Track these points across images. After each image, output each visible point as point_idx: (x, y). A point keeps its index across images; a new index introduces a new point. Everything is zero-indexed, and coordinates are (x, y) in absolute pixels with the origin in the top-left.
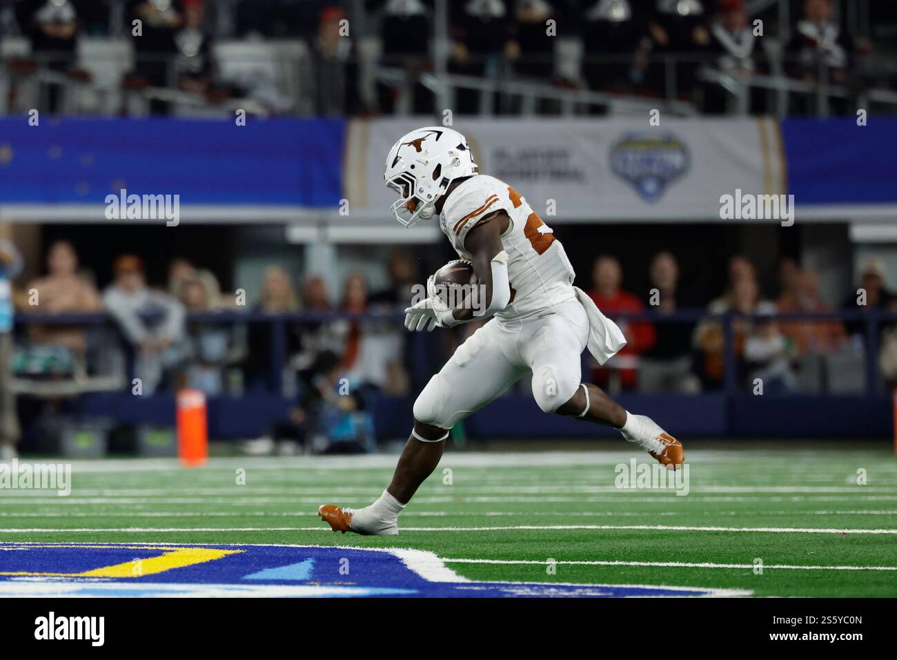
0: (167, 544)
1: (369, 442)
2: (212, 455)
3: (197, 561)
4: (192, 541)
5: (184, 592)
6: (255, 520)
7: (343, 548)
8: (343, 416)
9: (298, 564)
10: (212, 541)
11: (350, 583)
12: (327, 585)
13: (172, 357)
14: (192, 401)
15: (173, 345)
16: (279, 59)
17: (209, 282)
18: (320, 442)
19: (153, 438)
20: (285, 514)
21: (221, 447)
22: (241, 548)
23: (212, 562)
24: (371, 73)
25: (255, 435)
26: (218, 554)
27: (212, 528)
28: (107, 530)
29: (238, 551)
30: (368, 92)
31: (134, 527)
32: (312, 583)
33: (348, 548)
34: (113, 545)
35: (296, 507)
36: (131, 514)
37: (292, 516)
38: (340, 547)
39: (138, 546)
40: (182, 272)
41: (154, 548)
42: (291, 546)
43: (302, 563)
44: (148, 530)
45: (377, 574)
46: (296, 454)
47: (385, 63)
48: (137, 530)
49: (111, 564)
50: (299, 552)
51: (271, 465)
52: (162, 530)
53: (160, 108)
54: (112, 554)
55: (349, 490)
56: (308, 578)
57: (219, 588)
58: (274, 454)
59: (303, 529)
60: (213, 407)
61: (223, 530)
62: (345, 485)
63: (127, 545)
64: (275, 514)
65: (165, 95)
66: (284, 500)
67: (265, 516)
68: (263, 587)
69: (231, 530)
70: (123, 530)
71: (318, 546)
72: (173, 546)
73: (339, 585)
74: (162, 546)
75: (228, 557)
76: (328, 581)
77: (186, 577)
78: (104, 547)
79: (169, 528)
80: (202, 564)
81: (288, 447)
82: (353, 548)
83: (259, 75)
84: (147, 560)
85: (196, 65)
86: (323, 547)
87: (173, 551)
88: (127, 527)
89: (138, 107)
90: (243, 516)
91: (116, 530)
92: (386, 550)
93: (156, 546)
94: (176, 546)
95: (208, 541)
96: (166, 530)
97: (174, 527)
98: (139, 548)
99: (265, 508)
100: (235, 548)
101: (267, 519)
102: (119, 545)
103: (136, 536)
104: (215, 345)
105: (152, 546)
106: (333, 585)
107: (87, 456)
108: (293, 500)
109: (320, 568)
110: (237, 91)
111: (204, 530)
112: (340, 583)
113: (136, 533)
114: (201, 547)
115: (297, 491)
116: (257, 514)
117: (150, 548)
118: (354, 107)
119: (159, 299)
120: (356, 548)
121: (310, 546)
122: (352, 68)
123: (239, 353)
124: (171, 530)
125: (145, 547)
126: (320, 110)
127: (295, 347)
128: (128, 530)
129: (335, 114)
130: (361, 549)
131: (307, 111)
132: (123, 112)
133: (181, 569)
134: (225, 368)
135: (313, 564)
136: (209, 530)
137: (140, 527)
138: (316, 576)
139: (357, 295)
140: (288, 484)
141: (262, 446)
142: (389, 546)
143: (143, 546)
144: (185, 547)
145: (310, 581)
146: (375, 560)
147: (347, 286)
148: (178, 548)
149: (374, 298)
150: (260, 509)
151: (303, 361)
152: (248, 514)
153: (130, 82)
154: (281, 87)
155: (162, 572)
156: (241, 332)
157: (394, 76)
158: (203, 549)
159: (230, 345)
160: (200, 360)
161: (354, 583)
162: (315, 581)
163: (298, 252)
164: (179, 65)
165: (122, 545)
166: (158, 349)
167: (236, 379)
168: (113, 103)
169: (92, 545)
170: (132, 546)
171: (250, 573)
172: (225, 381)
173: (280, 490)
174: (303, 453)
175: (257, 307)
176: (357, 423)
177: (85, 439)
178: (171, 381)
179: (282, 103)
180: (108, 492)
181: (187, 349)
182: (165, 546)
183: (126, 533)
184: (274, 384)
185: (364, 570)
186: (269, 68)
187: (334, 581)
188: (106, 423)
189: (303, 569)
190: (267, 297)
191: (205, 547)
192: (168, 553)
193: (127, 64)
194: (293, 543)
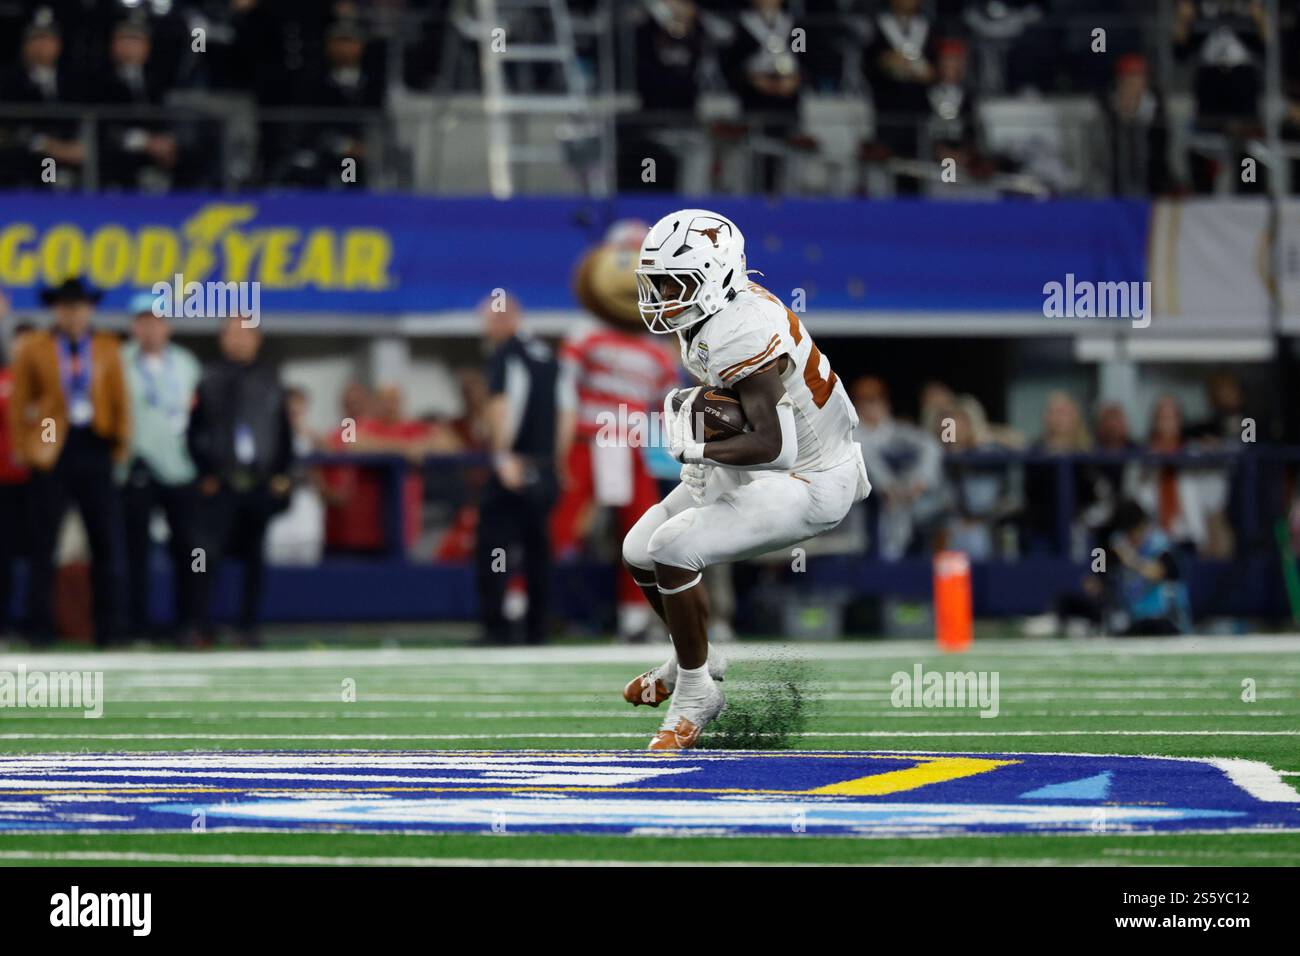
0: (921, 752)
1: (1183, 620)
2: (978, 636)
3: (960, 775)
4: (952, 749)
5: (944, 814)
6: (1034, 722)
7: (1150, 757)
8: (1150, 586)
9: (1090, 779)
10: (979, 749)
11: (1158, 803)
12: (1128, 806)
13: (925, 508)
14: (953, 567)
15: (926, 493)
16: (1063, 124)
17: (973, 410)
18: (1120, 621)
19: (903, 615)
20: (1073, 714)
21: (992, 626)
22: (1017, 757)
23: (979, 777)
24: (1182, 140)
25: (1036, 611)
26: (987, 766)
27: (980, 731)
28: (842, 734)
29: (1013, 762)
30: (1179, 166)
31: (879, 731)
32: (1109, 803)
33: (1155, 757)
34: (851, 754)
35: (1089, 705)
36: (874, 714)
37: (1083, 717)
38: (1146, 757)
39: (884, 754)
40: (937, 398)
41: (904, 758)
42: (1081, 755)
43: (1096, 777)
44: (895, 734)
45: (1193, 791)
46: (1089, 636)
47: (1200, 126)
48: (882, 734)
49: (849, 779)
50: (1092, 763)
51: (1057, 650)
52: (914, 734)
53: (909, 186)
54: (851, 765)
55: (1158, 682)
56: (1103, 797)
57: (989, 810)
58: (1061, 635)
59: (1098, 733)
60: (980, 575)
61: (994, 734)
62: (1150, 675)
63: (868, 754)
64: (1061, 714)
65: (914, 169)
66: (1072, 695)
67: (1049, 716)
68: (1046, 809)
69: (1004, 734)
70: (863, 734)
71: (1117, 755)
72: (928, 755)
73: (1144, 806)
74: (915, 755)
75: (1000, 769)
76: (1129, 801)
77: (946, 796)
78: (839, 756)
79: (923, 731)
80: (966, 779)
81: (1078, 627)
82: (1162, 758)
83: (1036, 142)
84: (894, 773)
85: (955, 130)
86: (1124, 756)
87: (928, 762)
88: (870, 730)
89: (880, 184)
90: (1019, 717)
91: (854, 734)
92: (1205, 760)
93: (907, 755)
94: (933, 755)
95: (975, 751)
96: (920, 734)
97: (930, 730)
98: (885, 757)
99: (1049, 705)
100: (1009, 758)
101: (1050, 721)
102: (859, 754)
103: (881, 742)
104: (982, 493)
105: (901, 755)
106: (1137, 806)
107: (816, 637)
108: (1085, 695)
109: (1120, 785)
110: (1008, 164)
111: (969, 734)
112: (1145, 803)
113: (880, 739)
114: (965, 756)
115: (1090, 683)
116: (1039, 713)
117: (898, 758)
118: (1161, 184)
119: (910, 435)
120: (1166, 758)
121: (1107, 755)
122: (1159, 134)
123: (1015, 502)
124: (927, 734)
125: (893, 757)
126: (1116, 187)
127: (1087, 498)
128: (871, 734)
129: (1135, 193)
130: (1173, 759)
131: (1100, 189)
132: (862, 192)
133: (939, 786)
134: (997, 523)
135: (1111, 778)
136: (976, 734)
137: (886, 731)
138: (1114, 794)
139: (1170, 426)
140: (1079, 675)
141: (1044, 625)
142: (1209, 755)
143: (890, 754)
144: (945, 756)
145: (1106, 801)
146: (1191, 773)
147: (1156, 416)
148: (934, 758)
149: (1191, 431)
150: (1042, 706)
151: (1098, 514)
152: (1026, 714)
153: (869, 153)
154: (1067, 158)
155: (914, 789)
156: (1016, 477)
157: (1213, 144)
158: (967, 759)
159: (1003, 492)
160: (964, 512)
161: (1163, 803)
162: (1113, 801)
163: (1089, 373)
164: (933, 129)
165: (862, 754)
166: (908, 500)
167: (1010, 538)
168: (847, 179)
169: (823, 754)
170: (875, 754)
171: (1028, 791)
172: (996, 542)
173: (1068, 683)
174: (1098, 634)
175: (1037, 446)
176: (1167, 596)
177: (814, 617)
178: (927, 540)
179: (1067, 179)
180: (844, 685)
181: (947, 497)
182: (919, 755)
183: (868, 738)
184: (1058, 544)
185: (1176, 786)
186: (1051, 135)
187: (1138, 800)
188: (841, 596)
189: (1098, 785)
190: (1051, 432)
191: (970, 756)
192: (924, 765)
193: (866, 130)
194: (1084, 752)
